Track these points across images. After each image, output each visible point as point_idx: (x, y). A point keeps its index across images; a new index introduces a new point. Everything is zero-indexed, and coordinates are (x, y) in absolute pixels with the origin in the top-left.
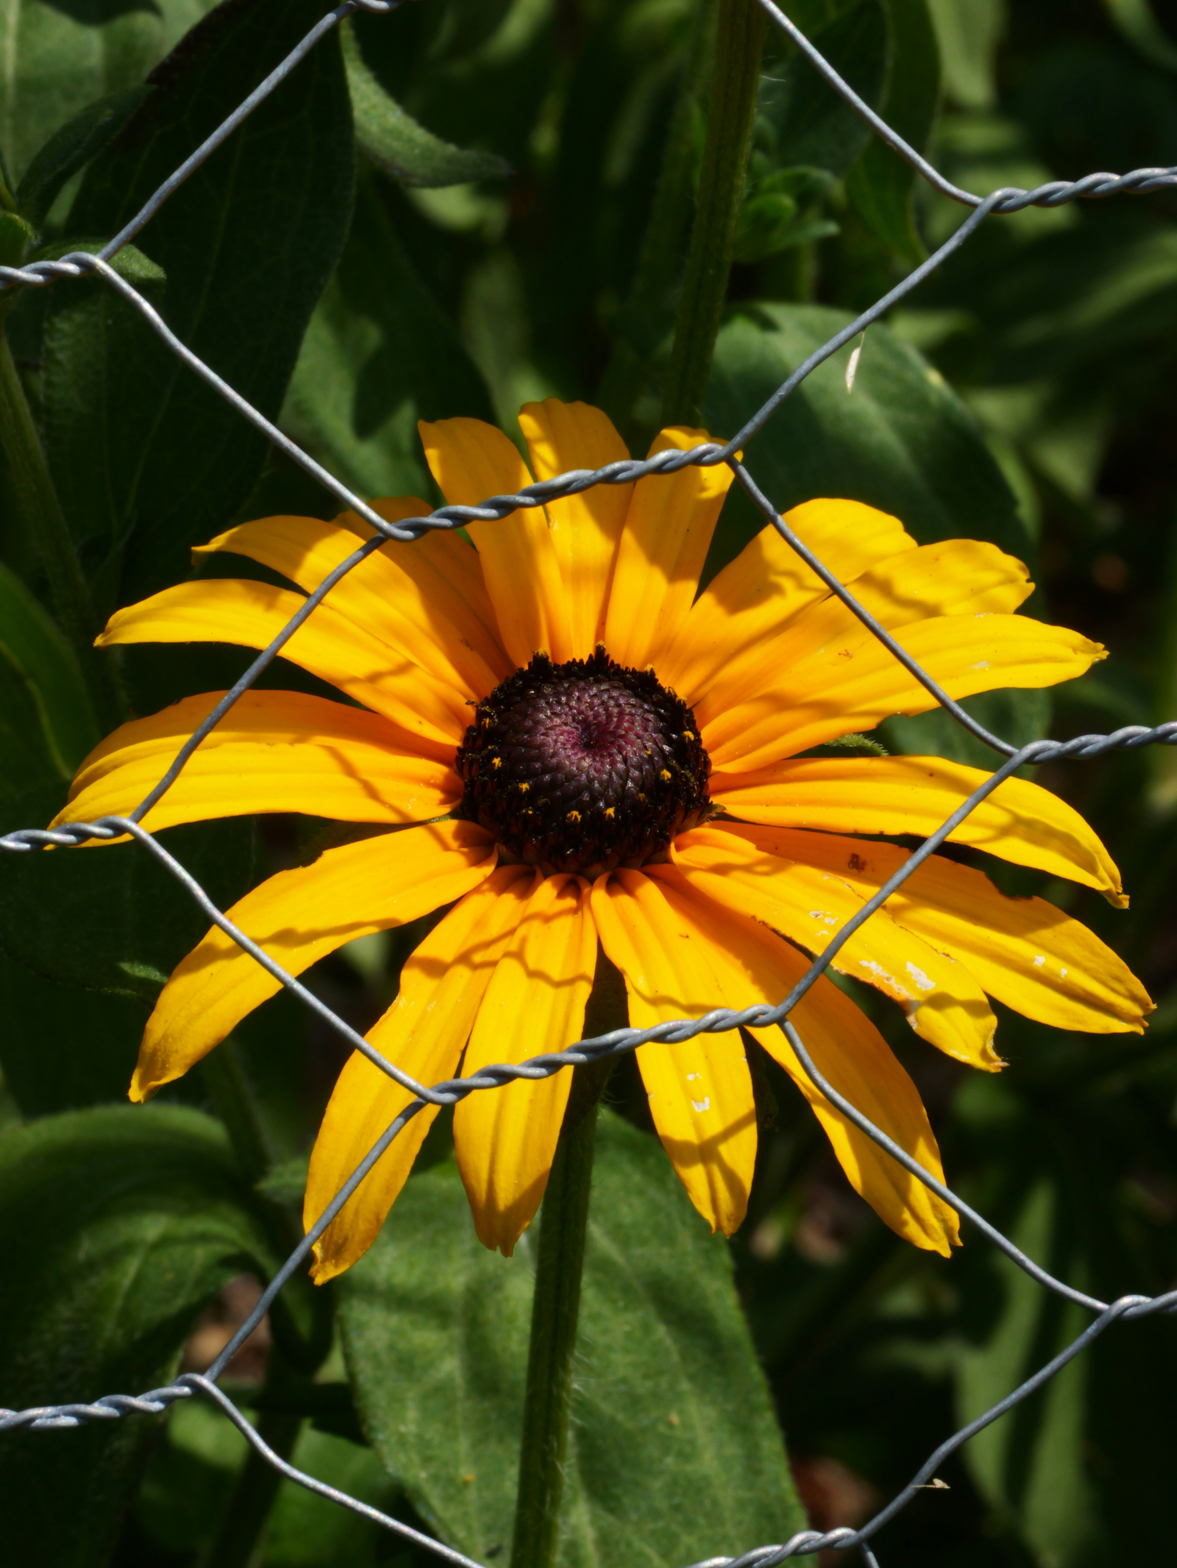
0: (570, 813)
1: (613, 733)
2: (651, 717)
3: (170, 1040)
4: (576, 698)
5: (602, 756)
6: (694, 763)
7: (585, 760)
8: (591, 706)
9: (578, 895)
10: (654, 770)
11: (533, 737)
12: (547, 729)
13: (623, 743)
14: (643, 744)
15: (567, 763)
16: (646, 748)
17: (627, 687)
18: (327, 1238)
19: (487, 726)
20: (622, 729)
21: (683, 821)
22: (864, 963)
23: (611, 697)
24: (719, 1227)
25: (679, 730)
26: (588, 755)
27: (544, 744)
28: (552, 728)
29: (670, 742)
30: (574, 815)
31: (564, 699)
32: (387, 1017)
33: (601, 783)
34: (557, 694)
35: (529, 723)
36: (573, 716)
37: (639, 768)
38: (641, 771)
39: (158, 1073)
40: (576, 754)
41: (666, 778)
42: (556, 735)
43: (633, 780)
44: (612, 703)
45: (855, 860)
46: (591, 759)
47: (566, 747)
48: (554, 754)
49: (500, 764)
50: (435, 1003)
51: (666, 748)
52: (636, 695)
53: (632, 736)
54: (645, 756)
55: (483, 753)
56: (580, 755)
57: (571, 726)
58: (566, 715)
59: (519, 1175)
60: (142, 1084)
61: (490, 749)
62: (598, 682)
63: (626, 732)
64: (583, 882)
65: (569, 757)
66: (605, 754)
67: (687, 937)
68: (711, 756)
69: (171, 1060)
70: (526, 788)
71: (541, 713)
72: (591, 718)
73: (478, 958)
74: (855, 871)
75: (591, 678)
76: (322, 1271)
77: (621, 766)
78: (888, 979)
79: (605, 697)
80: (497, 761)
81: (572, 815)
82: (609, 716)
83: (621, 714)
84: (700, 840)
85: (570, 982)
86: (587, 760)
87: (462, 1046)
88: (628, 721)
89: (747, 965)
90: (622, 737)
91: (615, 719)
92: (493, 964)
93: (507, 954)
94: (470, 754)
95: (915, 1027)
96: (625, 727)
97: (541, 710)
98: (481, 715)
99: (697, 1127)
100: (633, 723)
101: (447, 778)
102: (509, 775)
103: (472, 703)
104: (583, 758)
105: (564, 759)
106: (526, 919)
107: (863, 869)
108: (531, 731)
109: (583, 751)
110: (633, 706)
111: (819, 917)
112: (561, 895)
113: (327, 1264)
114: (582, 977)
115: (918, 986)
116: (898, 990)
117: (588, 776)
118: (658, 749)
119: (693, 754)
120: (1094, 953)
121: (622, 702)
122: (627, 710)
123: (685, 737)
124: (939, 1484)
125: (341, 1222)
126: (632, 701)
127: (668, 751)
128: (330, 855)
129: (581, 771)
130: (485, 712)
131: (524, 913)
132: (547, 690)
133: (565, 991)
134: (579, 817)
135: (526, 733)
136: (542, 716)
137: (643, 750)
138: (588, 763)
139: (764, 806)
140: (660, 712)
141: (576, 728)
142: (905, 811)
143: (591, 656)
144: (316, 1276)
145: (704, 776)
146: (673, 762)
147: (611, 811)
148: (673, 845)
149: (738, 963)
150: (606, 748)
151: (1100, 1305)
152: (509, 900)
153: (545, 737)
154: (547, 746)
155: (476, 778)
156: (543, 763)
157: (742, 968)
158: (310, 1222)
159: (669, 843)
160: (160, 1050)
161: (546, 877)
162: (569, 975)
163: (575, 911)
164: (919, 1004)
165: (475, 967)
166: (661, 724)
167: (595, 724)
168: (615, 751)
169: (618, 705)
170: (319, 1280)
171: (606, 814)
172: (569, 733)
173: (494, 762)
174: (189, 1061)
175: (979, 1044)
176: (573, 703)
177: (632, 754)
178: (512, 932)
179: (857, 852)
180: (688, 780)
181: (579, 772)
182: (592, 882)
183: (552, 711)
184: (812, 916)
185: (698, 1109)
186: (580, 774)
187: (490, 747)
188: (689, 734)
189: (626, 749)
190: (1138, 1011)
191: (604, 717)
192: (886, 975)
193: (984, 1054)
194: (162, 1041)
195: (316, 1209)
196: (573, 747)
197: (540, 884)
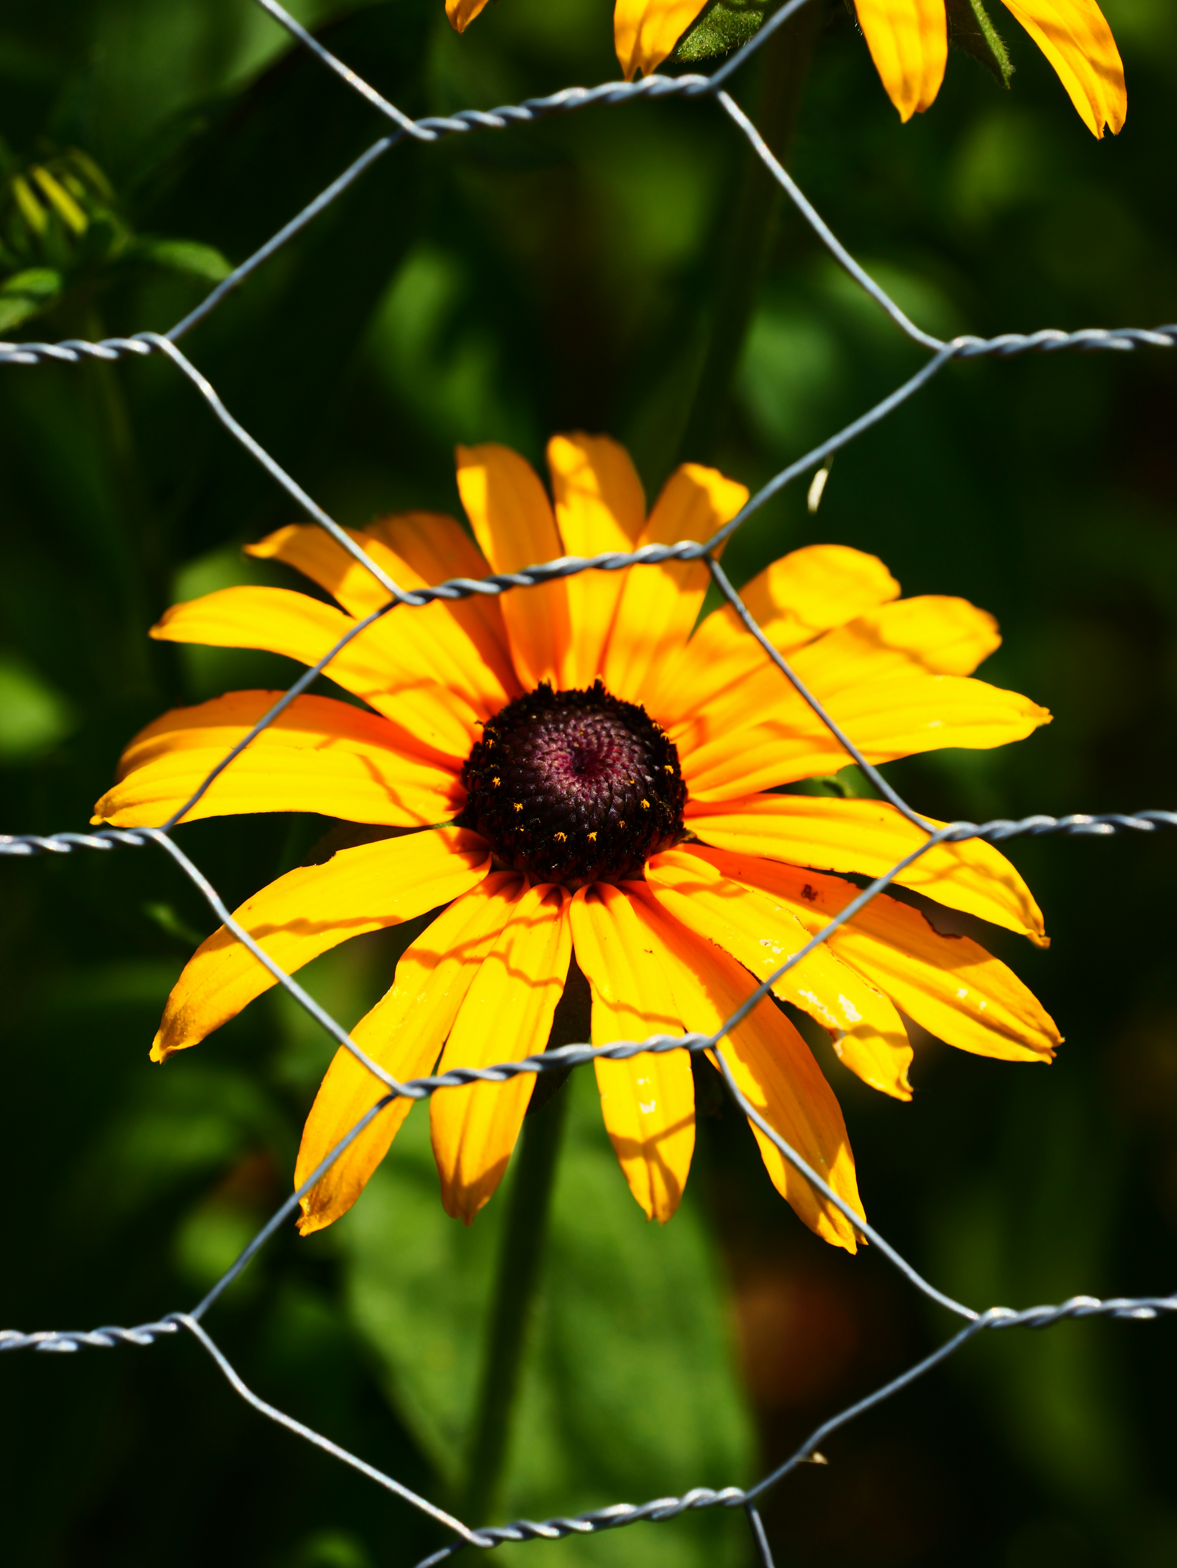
0: (557, 834)
1: (603, 762)
2: (637, 748)
3: (189, 1011)
4: (572, 726)
5: (591, 783)
6: (672, 793)
7: (574, 785)
8: (586, 735)
9: (560, 903)
10: (636, 797)
11: (531, 761)
12: (543, 754)
13: (610, 772)
14: (628, 774)
15: (559, 787)
16: (629, 778)
17: (620, 718)
18: (314, 1196)
19: (490, 746)
20: (610, 759)
21: (658, 844)
22: (802, 992)
23: (603, 728)
24: (655, 1215)
25: (662, 764)
26: (578, 781)
27: (540, 767)
28: (548, 753)
29: (652, 773)
30: (560, 836)
31: (561, 726)
32: (381, 1005)
33: (587, 807)
34: (556, 722)
35: (529, 747)
36: (569, 742)
37: (622, 796)
38: (624, 799)
39: (176, 1038)
40: (567, 779)
41: (645, 807)
42: (551, 759)
43: (616, 807)
44: (604, 733)
45: (808, 890)
46: (580, 785)
47: (560, 771)
48: (549, 778)
49: (499, 783)
50: (424, 994)
51: (648, 778)
52: (626, 727)
53: (618, 766)
54: (629, 785)
55: (485, 771)
56: (571, 780)
57: (566, 751)
58: (562, 741)
59: (484, 1156)
60: (163, 1045)
61: (492, 768)
62: (594, 712)
63: (614, 761)
64: (565, 892)
65: (560, 781)
66: (593, 780)
67: (651, 952)
68: (689, 785)
69: (189, 1029)
70: (520, 808)
71: (540, 738)
72: (584, 746)
73: (468, 954)
74: (807, 900)
75: (588, 707)
76: (307, 1224)
77: (606, 794)
78: (821, 1008)
79: (599, 727)
80: (496, 780)
81: (559, 835)
82: (601, 745)
83: (611, 744)
84: (672, 862)
85: (545, 983)
86: (577, 785)
87: (444, 1039)
88: (617, 752)
89: (703, 981)
90: (611, 766)
91: (605, 749)
92: (480, 961)
93: (493, 954)
94: (474, 771)
95: (840, 1054)
96: (613, 757)
97: (540, 736)
98: (487, 735)
99: (643, 1126)
100: (621, 754)
101: (453, 787)
102: (508, 793)
103: (481, 723)
104: (573, 784)
105: (556, 784)
106: (510, 923)
107: (814, 899)
108: (530, 755)
109: (574, 776)
110: (623, 737)
111: (767, 945)
112: (545, 901)
113: (312, 1218)
114: (555, 980)
115: (847, 1017)
116: (828, 1018)
117: (576, 800)
118: (641, 780)
119: (671, 785)
120: (1012, 990)
121: (612, 734)
122: (617, 741)
123: (666, 770)
124: (819, 1458)
125: (327, 1184)
126: (623, 733)
127: (649, 782)
128: (342, 855)
129: (571, 795)
130: (491, 732)
131: (510, 917)
132: (548, 717)
133: (540, 990)
134: (565, 838)
135: (525, 756)
136: (540, 741)
137: (628, 779)
138: (577, 788)
139: (733, 833)
140: (646, 744)
141: (570, 753)
142: (856, 850)
143: (589, 688)
144: (302, 1227)
145: (680, 805)
146: (652, 793)
147: (593, 835)
148: (647, 865)
149: (695, 978)
150: (596, 775)
151: (971, 1314)
152: (499, 901)
153: (542, 762)
154: (542, 770)
155: (477, 793)
156: (537, 785)
157: (698, 983)
158: (300, 1180)
159: (644, 863)
160: (180, 1019)
161: (532, 886)
162: (544, 977)
163: (556, 917)
164: (846, 1033)
165: (465, 961)
166: (646, 756)
167: (588, 751)
168: (602, 778)
169: (609, 735)
170: (304, 1231)
171: (589, 837)
172: (564, 757)
173: (494, 781)
174: (205, 1032)
175: (895, 1073)
176: (570, 731)
177: (618, 783)
178: (499, 933)
179: (809, 883)
180: (665, 810)
181: (568, 796)
182: (572, 893)
183: (550, 737)
184: (762, 944)
185: (645, 1110)
186: (569, 798)
187: (492, 766)
188: (669, 768)
189: (612, 778)
190: (1047, 1043)
191: (596, 746)
192: (820, 1004)
193: (898, 1083)
194: (182, 1012)
195: (307, 1169)
196: (565, 772)
197: (526, 891)
